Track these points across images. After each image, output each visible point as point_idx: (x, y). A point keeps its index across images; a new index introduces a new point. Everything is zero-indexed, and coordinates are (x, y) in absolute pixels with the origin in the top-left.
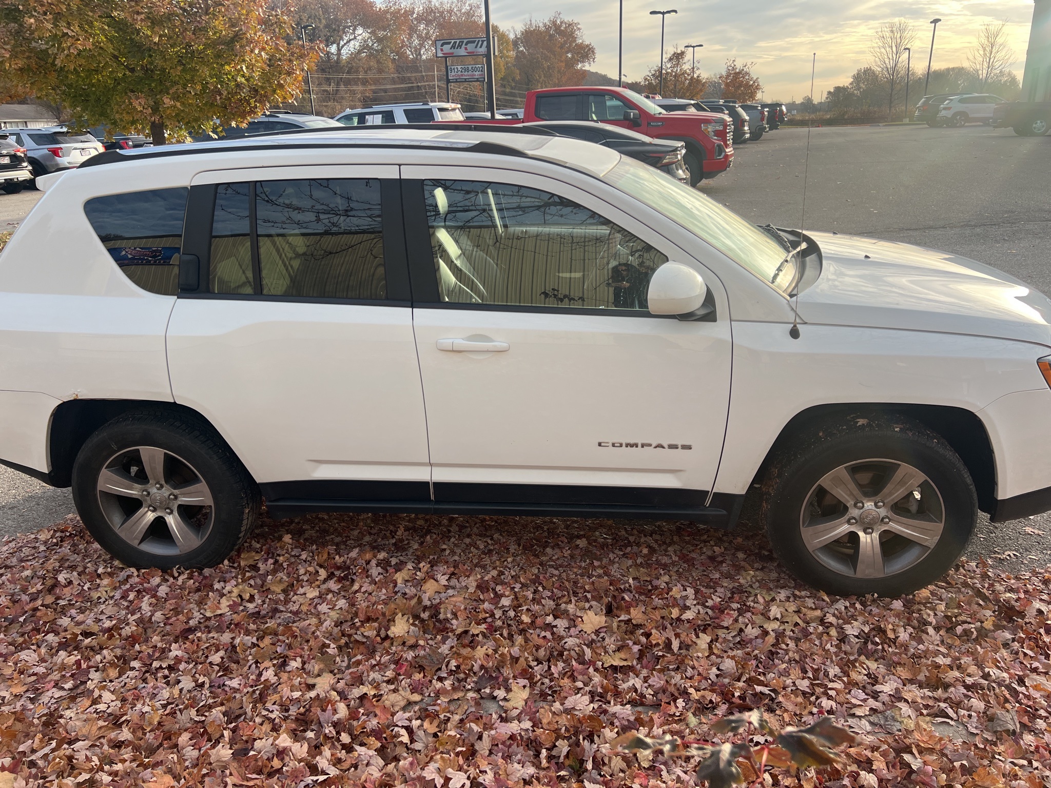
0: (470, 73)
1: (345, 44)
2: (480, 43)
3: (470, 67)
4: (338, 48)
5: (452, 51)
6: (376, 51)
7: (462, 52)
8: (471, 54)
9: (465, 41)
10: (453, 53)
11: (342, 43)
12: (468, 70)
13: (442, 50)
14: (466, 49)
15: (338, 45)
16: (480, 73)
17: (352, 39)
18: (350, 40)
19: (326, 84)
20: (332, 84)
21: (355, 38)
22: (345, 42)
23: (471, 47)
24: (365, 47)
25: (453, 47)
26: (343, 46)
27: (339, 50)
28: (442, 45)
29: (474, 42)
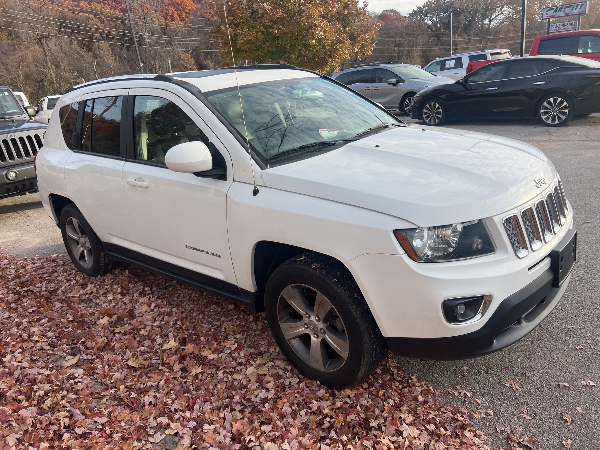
0: (566, 27)
1: (495, 18)
2: (576, 6)
3: (566, 23)
4: (490, 21)
5: (555, 14)
6: (515, 19)
7: (562, 14)
8: (568, 15)
9: (565, 6)
10: (554, 16)
11: (493, 17)
12: (564, 25)
13: (547, 14)
14: (564, 11)
15: (490, 19)
16: (573, 26)
17: (500, 14)
18: (498, 15)
19: (479, 43)
20: (483, 43)
21: (502, 13)
22: (495, 16)
23: (568, 10)
24: (508, 18)
25: (555, 11)
26: (493, 19)
27: (490, 22)
28: (547, 11)
29: (571, 6)
